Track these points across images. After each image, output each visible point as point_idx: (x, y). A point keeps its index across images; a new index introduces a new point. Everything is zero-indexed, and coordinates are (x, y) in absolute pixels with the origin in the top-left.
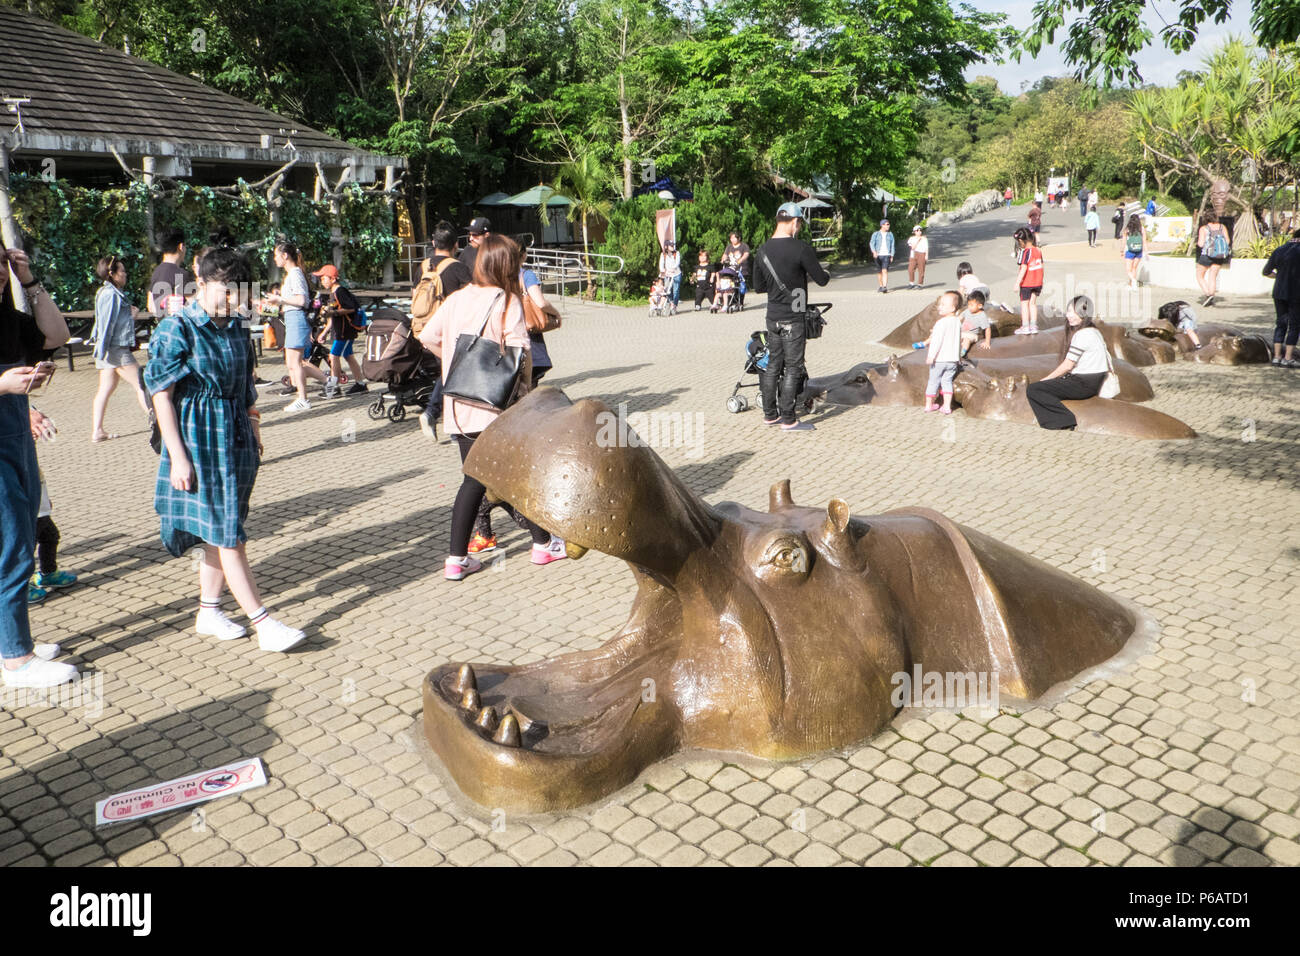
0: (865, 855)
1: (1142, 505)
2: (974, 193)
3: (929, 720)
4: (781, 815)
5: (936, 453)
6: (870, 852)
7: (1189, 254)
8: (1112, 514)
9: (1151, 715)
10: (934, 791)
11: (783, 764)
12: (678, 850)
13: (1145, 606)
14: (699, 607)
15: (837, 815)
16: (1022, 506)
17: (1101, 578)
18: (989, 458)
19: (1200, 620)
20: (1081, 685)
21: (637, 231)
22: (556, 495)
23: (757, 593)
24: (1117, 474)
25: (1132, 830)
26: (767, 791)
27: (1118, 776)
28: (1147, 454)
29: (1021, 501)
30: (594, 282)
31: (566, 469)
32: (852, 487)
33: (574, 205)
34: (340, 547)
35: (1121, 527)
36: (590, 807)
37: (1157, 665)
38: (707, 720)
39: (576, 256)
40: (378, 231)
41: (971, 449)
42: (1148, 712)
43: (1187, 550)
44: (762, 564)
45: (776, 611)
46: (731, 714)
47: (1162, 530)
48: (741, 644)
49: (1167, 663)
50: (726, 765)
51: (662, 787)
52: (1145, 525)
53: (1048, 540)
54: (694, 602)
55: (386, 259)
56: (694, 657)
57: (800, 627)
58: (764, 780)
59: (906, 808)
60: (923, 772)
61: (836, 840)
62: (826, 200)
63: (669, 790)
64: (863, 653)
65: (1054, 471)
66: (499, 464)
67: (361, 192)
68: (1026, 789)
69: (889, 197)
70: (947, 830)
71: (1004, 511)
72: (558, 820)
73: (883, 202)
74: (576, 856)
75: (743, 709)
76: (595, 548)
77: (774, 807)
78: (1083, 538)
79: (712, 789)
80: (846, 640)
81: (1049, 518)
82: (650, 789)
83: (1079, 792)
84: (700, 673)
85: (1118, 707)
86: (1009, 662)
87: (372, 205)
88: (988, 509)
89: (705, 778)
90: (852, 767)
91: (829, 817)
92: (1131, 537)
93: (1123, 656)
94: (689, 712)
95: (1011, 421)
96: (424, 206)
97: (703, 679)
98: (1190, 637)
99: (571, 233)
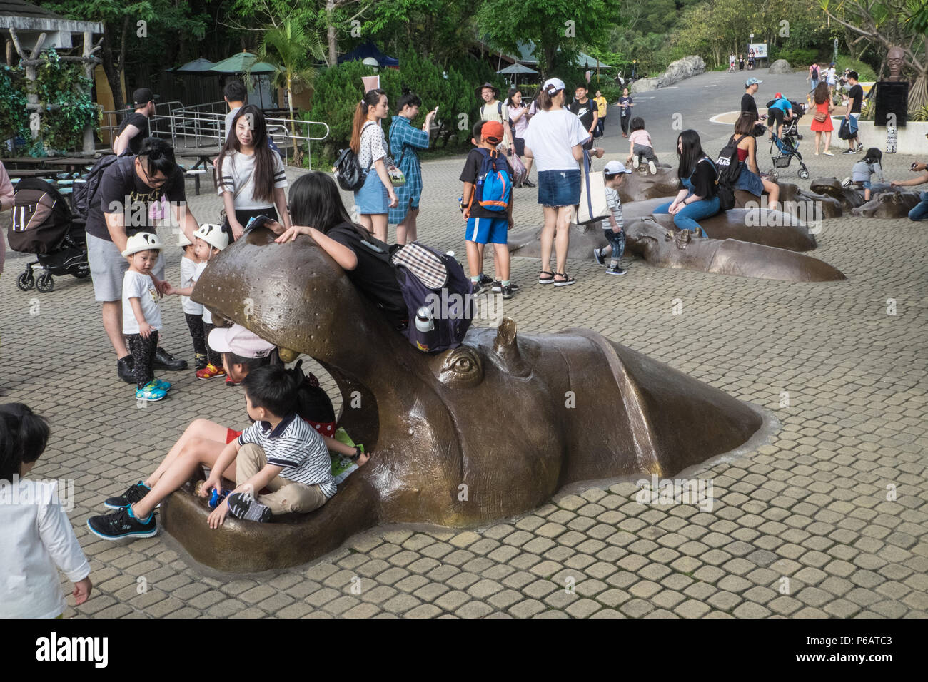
0: (522, 585)
1: (786, 335)
2: (676, 58)
3: (582, 495)
4: (458, 564)
5: (616, 297)
6: (525, 583)
7: (869, 118)
8: (760, 342)
9: (761, 485)
10: (581, 542)
11: (462, 530)
12: (376, 589)
13: (772, 410)
14: (392, 405)
15: (503, 560)
16: (684, 338)
17: (741, 391)
18: (663, 300)
19: (814, 419)
20: (709, 467)
21: (342, 98)
22: (272, 310)
23: (440, 394)
24: (770, 311)
25: (729, 560)
26: (449, 548)
27: (727, 526)
28: (799, 294)
29: (684, 334)
30: (300, 149)
31: (279, 289)
32: (538, 327)
33: (278, 72)
34: (68, 388)
35: (765, 352)
36: (305, 566)
37: (773, 451)
38: (400, 498)
39: (282, 123)
40: (77, 97)
41: (647, 293)
42: (758, 483)
43: (816, 368)
44: (443, 371)
45: (456, 408)
46: (419, 493)
47: (798, 353)
48: (426, 433)
49: (781, 450)
50: (415, 533)
51: (365, 549)
52: (785, 350)
53: (701, 364)
54: (388, 401)
55: (87, 126)
56: (389, 448)
57: (476, 421)
58: (447, 542)
59: (557, 554)
60: (574, 530)
61: (501, 577)
62: (532, 66)
63: (369, 552)
64: (527, 441)
65: (717, 309)
66: (223, 288)
67: (58, 58)
68: (653, 538)
69: (593, 63)
70: (588, 567)
71: (667, 343)
72: (279, 575)
73: (587, 68)
74: (293, 597)
75: (429, 487)
76: (304, 352)
77: (455, 558)
78: (731, 362)
79: (404, 549)
80: (514, 431)
81: (706, 347)
82: (353, 551)
83: (693, 537)
84: (393, 460)
85: (735, 481)
86: (649, 448)
87: (69, 72)
88: (655, 341)
89: (399, 542)
90: (517, 529)
91: (497, 563)
92: (772, 359)
93: (746, 447)
94: (385, 493)
95: (685, 269)
96: (123, 72)
97: (397, 466)
98: (803, 432)
99: (276, 100)
